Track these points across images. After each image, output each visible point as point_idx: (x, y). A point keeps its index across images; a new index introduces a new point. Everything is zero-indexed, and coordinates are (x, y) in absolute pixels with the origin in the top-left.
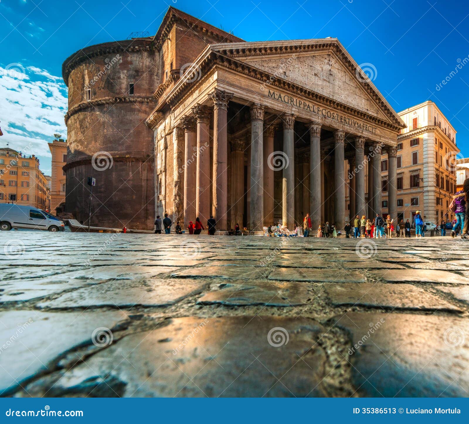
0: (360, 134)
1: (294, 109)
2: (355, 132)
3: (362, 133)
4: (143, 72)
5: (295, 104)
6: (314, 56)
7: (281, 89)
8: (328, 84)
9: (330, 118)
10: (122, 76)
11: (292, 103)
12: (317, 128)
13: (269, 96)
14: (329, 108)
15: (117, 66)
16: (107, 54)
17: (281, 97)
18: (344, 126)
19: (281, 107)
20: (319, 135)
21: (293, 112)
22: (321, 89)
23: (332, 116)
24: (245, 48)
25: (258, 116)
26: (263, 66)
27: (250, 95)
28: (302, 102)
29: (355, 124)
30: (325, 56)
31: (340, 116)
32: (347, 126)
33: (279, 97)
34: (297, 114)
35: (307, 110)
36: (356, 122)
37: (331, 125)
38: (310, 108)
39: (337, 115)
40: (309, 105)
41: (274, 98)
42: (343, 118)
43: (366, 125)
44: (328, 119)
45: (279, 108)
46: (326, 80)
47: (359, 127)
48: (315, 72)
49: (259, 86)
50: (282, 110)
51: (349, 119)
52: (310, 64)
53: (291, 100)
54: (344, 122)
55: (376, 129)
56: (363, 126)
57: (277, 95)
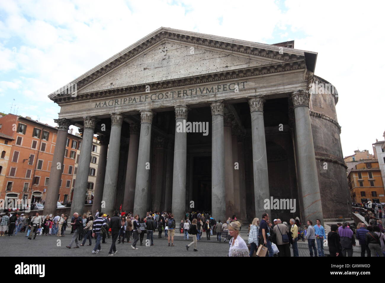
0: (210, 100)
1: (117, 108)
3: (215, 96)
5: (120, 103)
6: (145, 55)
7: (104, 98)
8: (160, 69)
9: (161, 99)
11: (116, 103)
13: (95, 107)
17: (106, 104)
21: (116, 111)
22: (151, 78)
23: (164, 97)
28: (128, 98)
29: (203, 90)
30: (159, 47)
31: (177, 92)
32: (187, 98)
33: (104, 104)
34: (120, 111)
35: (132, 103)
36: (204, 88)
37: (163, 106)
38: (136, 100)
39: (172, 93)
40: (135, 98)
41: (100, 107)
42: (183, 92)
43: (224, 85)
44: (157, 102)
45: (103, 113)
46: (158, 67)
47: (210, 92)
48: (145, 67)
49: (88, 104)
50: (106, 113)
51: (191, 90)
52: (140, 64)
53: (116, 101)
54: (184, 96)
55: (246, 82)
56: (217, 89)
57: (102, 103)
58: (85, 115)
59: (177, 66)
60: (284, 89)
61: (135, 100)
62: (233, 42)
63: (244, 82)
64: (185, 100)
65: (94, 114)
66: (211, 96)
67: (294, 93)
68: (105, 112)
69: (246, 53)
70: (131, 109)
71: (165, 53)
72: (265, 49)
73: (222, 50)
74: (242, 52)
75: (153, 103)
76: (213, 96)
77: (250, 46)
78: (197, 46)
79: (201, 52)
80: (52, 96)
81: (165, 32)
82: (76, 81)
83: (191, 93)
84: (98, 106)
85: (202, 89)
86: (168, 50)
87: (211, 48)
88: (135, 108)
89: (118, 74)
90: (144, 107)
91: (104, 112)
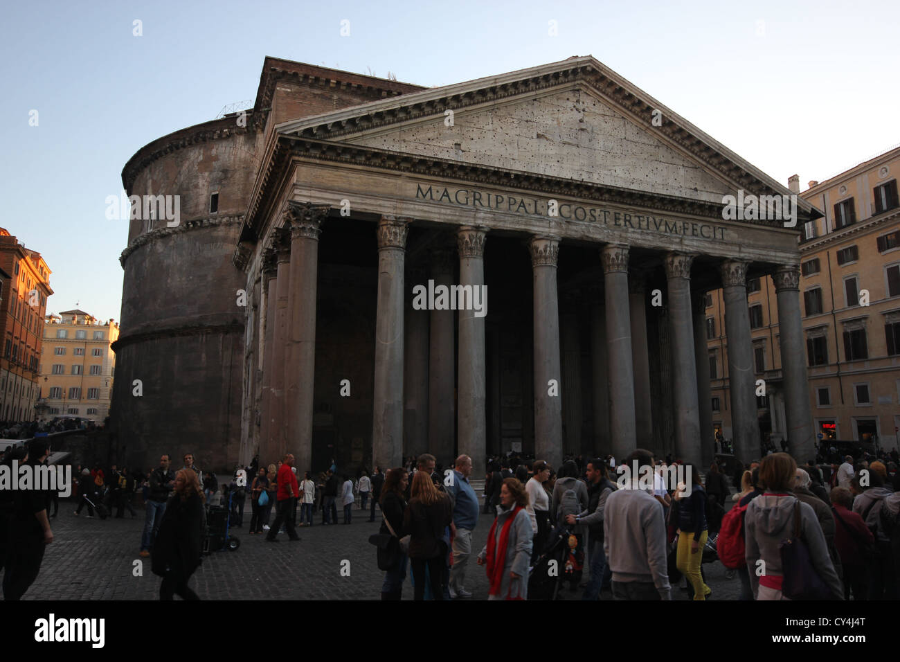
0: (673, 247)
1: (482, 215)
2: (660, 244)
3: (681, 243)
4: (235, 171)
5: (485, 203)
6: (535, 100)
7: (447, 180)
8: (575, 150)
9: (583, 220)
10: (201, 182)
11: (477, 202)
12: (546, 248)
13: (417, 196)
14: (579, 200)
15: (193, 166)
16: (181, 149)
17: (448, 196)
18: (624, 235)
19: (450, 215)
20: (552, 262)
21: (479, 222)
22: (556, 164)
23: (588, 217)
24: (354, 116)
25: (390, 241)
26: (404, 141)
27: (372, 202)
28: (505, 197)
29: (660, 225)
30: (567, 95)
31: (612, 213)
32: (634, 232)
33: (443, 195)
34: (491, 223)
35: (517, 211)
36: (662, 220)
37: (587, 236)
38: (527, 206)
39: (603, 213)
40: (522, 202)
41: (431, 198)
42: (623, 218)
43: (693, 224)
44: (575, 224)
45: (442, 217)
46: (569, 144)
47: (671, 231)
48: (539, 132)
49: (393, 181)
50: (452, 220)
51: (639, 217)
52: (525, 118)
53: (474, 196)
54: (625, 225)
55: (726, 229)
56: (682, 228)
57: (438, 192)
58: (389, 210)
59: (609, 155)
60: (776, 256)
61: (524, 206)
62: (719, 150)
63: (722, 228)
64: (629, 235)
65: (417, 214)
66: (675, 240)
67: (787, 267)
68: (450, 217)
69: (728, 176)
70: (517, 227)
71: (580, 116)
72: (763, 182)
73: (690, 154)
74: (721, 171)
75: (567, 224)
76: (678, 240)
77: (743, 168)
78: (647, 128)
79: (651, 143)
80: (286, 129)
81: (593, 70)
82: (370, 109)
83: (640, 224)
84: (424, 196)
85: (657, 219)
86: (587, 110)
87: (671, 141)
88: (526, 225)
89: (472, 125)
90: (547, 230)
91: (447, 217)
